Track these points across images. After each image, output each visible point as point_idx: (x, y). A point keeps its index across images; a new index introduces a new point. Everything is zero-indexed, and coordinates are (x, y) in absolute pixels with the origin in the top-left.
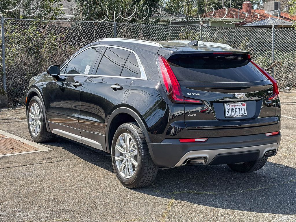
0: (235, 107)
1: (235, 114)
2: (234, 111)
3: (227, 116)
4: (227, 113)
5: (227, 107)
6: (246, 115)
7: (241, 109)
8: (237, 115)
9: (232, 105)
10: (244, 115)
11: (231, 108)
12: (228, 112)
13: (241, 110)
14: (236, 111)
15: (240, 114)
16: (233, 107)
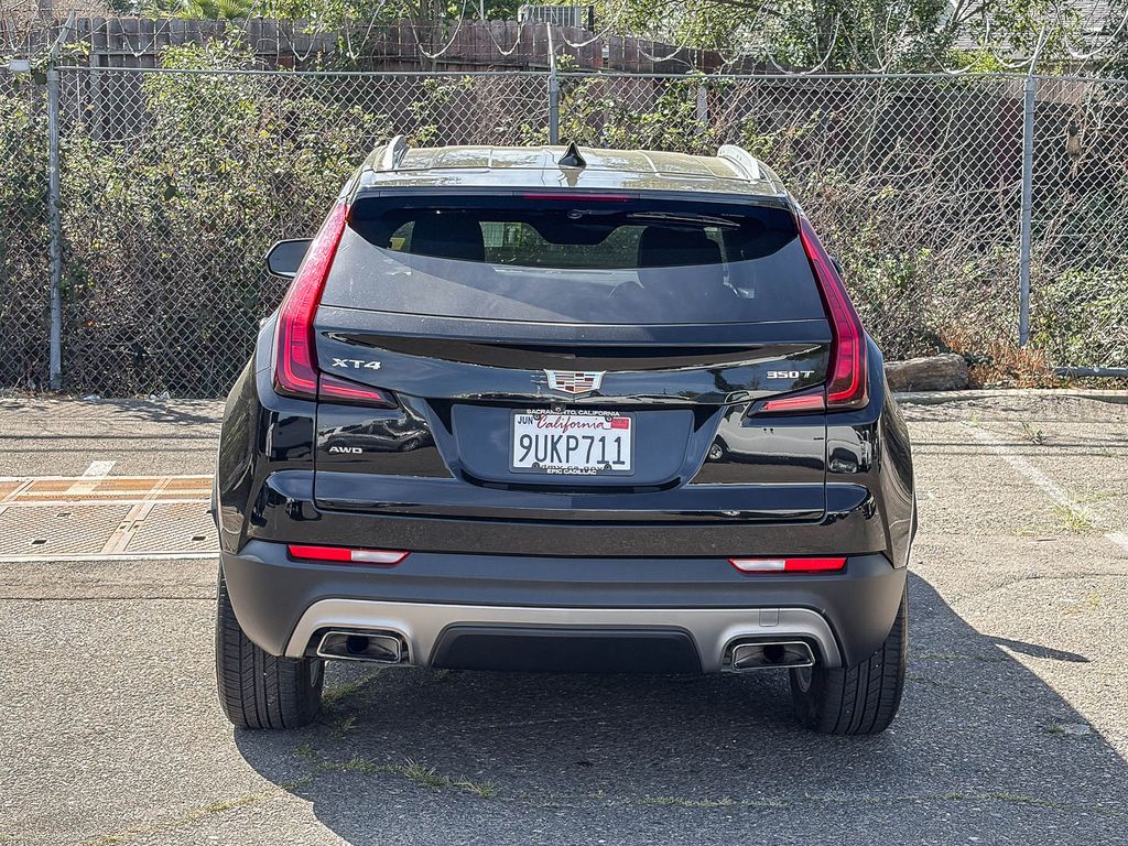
0: (570, 432)
1: (564, 458)
2: (562, 447)
3: (517, 464)
4: (518, 452)
5: (523, 426)
6: (627, 467)
7: (603, 440)
8: (572, 464)
9: (552, 418)
10: (615, 467)
11: (542, 432)
12: (528, 448)
13: (597, 445)
14: (569, 449)
15: (593, 464)
16: (557, 432)
